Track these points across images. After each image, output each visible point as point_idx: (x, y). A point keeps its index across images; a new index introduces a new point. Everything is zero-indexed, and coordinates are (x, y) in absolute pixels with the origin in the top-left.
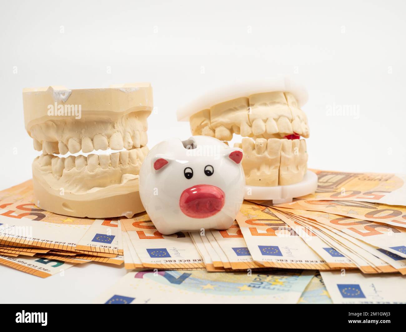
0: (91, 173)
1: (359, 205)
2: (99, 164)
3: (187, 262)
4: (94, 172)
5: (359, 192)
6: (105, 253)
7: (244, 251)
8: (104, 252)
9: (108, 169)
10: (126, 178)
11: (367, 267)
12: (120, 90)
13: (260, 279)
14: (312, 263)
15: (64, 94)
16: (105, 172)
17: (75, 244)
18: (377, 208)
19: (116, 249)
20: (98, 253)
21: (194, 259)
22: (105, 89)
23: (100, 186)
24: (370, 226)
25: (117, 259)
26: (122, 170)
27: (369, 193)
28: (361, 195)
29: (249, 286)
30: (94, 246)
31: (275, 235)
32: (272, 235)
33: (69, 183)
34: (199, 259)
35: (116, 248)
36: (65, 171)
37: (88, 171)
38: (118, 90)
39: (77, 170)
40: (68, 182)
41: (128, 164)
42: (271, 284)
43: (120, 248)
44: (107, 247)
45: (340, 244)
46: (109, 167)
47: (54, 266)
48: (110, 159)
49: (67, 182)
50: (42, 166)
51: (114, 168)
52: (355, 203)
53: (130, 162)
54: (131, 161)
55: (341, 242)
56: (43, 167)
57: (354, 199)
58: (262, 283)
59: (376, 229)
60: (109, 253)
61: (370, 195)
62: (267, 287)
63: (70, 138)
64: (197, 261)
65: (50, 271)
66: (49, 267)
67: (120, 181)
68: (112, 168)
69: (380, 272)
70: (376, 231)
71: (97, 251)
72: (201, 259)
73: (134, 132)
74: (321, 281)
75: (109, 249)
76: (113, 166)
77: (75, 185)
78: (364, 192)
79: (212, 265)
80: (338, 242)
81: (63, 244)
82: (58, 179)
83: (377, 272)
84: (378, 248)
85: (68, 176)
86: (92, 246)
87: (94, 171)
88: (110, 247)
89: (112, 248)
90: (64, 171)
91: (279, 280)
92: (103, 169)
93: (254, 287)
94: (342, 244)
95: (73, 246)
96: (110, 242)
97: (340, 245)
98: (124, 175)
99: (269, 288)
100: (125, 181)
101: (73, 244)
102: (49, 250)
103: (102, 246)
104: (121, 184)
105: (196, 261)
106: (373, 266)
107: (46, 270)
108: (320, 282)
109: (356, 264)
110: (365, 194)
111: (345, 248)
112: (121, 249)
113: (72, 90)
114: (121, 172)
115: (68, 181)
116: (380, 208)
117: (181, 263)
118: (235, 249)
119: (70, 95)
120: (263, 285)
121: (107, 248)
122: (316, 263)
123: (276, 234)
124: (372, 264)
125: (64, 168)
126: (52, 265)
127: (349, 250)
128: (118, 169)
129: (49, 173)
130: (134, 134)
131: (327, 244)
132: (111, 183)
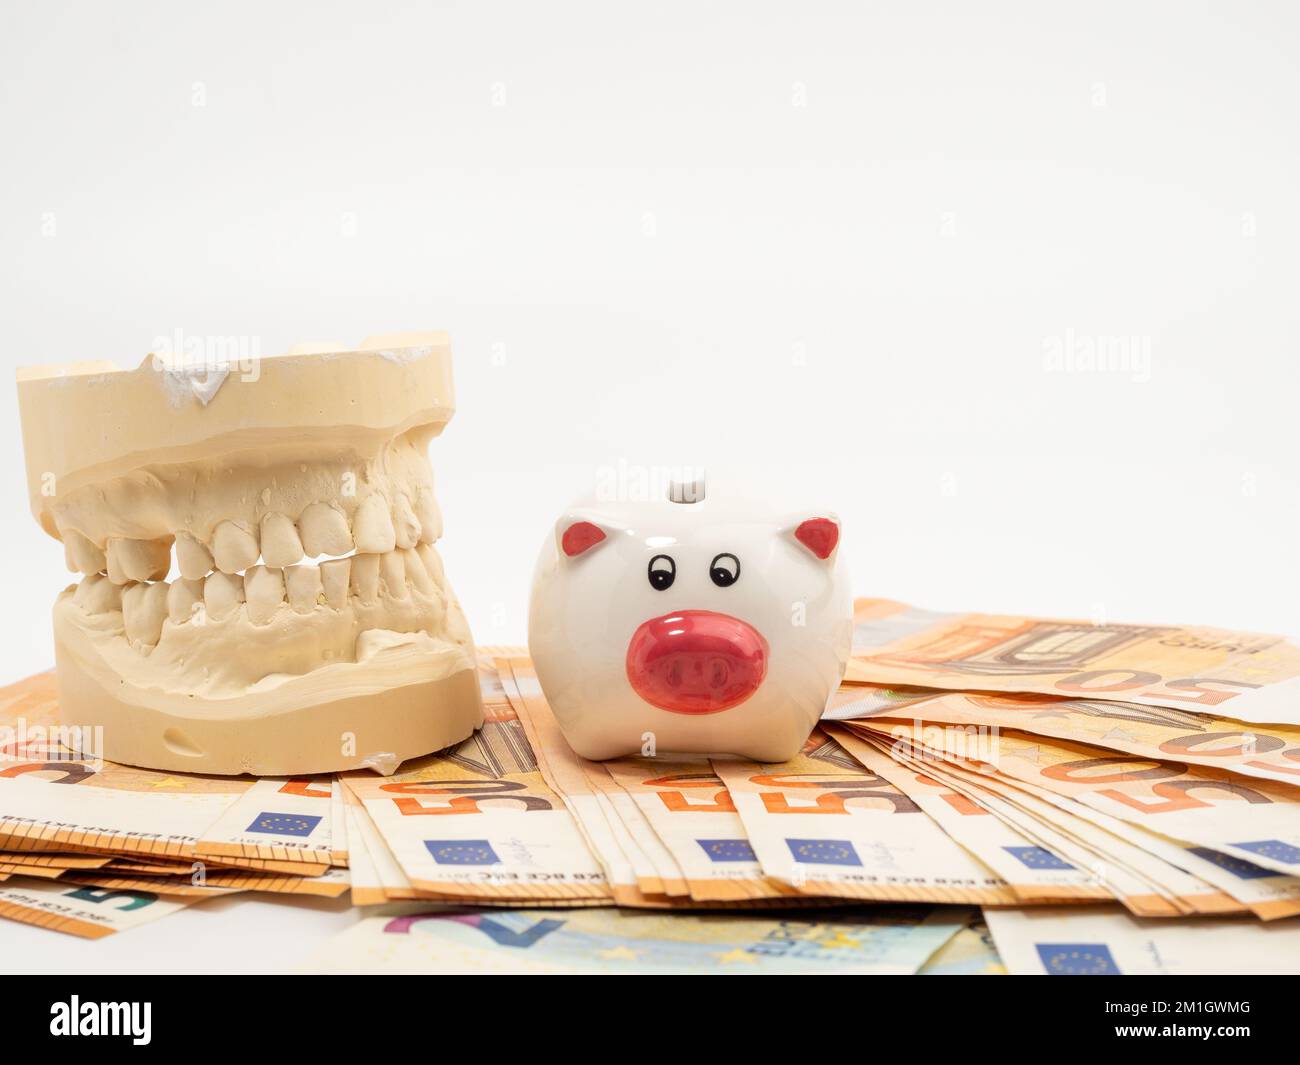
0: (261, 628)
1: (1144, 715)
2: (286, 598)
3: (553, 881)
4: (267, 624)
5: (1156, 678)
6: (288, 861)
7: (736, 850)
8: (285, 858)
9: (314, 613)
10: (374, 644)
11: (1149, 898)
12: (383, 357)
13: (788, 934)
14: (957, 886)
16: (306, 624)
17: (191, 839)
18: (1203, 726)
19: (326, 851)
20: (267, 862)
21: (579, 871)
23: (288, 670)
24: (1173, 784)
25: (328, 879)
26: (360, 616)
27: (1190, 684)
28: (1159, 688)
29: (751, 951)
30: (254, 844)
31: (843, 811)
32: (834, 811)
33: (183, 665)
34: (593, 873)
35: (324, 848)
36: (170, 626)
37: (251, 620)
38: (376, 357)
39: (213, 619)
40: (181, 661)
41: (379, 596)
42: (820, 946)
43: (338, 846)
44: (294, 845)
45: (1067, 835)
46: (319, 607)
47: (127, 908)
48: (322, 581)
49: (177, 660)
51: (334, 609)
52: (1132, 709)
53: (384, 590)
54: (387, 587)
55: (1069, 829)
56: (93, 617)
57: (1134, 696)
58: (792, 943)
59: (1192, 792)
60: (303, 862)
61: (1191, 691)
62: (806, 952)
64: (587, 877)
65: (111, 921)
66: (110, 909)
67: (354, 654)
68: (326, 610)
69: (1187, 910)
70: (1190, 798)
71: (262, 857)
72: (599, 872)
73: (420, 493)
74: (986, 939)
75: (303, 849)
76: (330, 604)
77: (205, 669)
78: (1169, 680)
79: (637, 888)
80: (1060, 832)
81: (153, 839)
82: (148, 654)
83: (1179, 910)
84: (1189, 847)
85: (183, 640)
86: (245, 843)
87: (269, 621)
88: (306, 846)
89: (311, 849)
90: (164, 625)
91: (847, 937)
92: (299, 613)
93: (766, 952)
94: (1071, 837)
95: (186, 842)
96: (306, 833)
97: (1067, 838)
98: (366, 633)
99: (813, 956)
100: (369, 654)
101: (185, 838)
102: (109, 860)
103: (281, 844)
104: (357, 662)
105: (582, 877)
106: (1167, 896)
107: (98, 918)
108: (980, 943)
109: (1113, 890)
110: (1170, 684)
111: (1081, 846)
112: (342, 848)
114: (356, 622)
115: (179, 658)
116: (1212, 728)
117: (535, 881)
118: (706, 845)
120: (796, 949)
121: (296, 848)
122: (972, 887)
123: (846, 808)
124: (1165, 888)
125: (166, 615)
126: (121, 905)
127: (1093, 852)
128: (347, 612)
129: (115, 635)
130: (419, 498)
131: (1024, 837)
132: (325, 659)
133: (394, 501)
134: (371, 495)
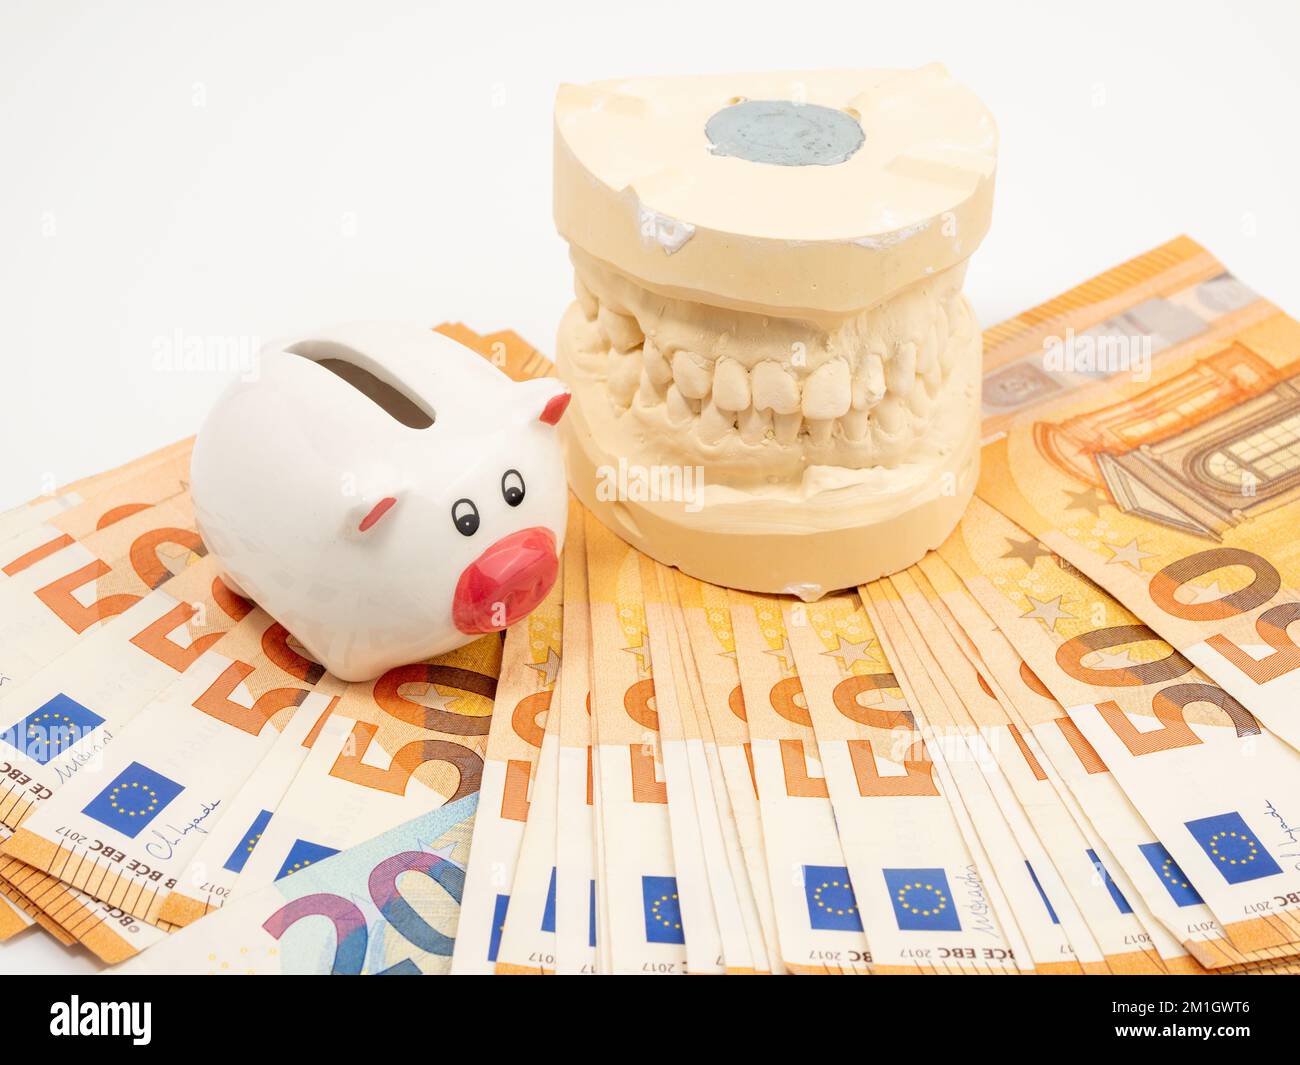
0: (707, 446)
2: (735, 426)
4: (712, 444)
9: (761, 446)
10: (816, 483)
12: (857, 242)
15: (670, 230)
16: (751, 453)
22: (805, 242)
26: (806, 454)
33: (643, 442)
36: (639, 401)
37: (699, 436)
38: (849, 243)
39: (669, 417)
40: (642, 438)
41: (833, 437)
46: (765, 441)
50: (580, 351)
51: (781, 445)
53: (839, 431)
54: (842, 428)
63: (681, 349)
68: (774, 445)
73: (898, 349)
76: (777, 439)
82: (619, 415)
85: (642, 422)
87: (716, 442)
92: (747, 443)
98: (812, 468)
113: (697, 227)
114: (803, 458)
115: (641, 435)
119: (690, 238)
125: (636, 392)
128: (795, 449)
129: (598, 381)
130: (897, 353)
132: (769, 482)
133: (861, 362)
134: (828, 363)
